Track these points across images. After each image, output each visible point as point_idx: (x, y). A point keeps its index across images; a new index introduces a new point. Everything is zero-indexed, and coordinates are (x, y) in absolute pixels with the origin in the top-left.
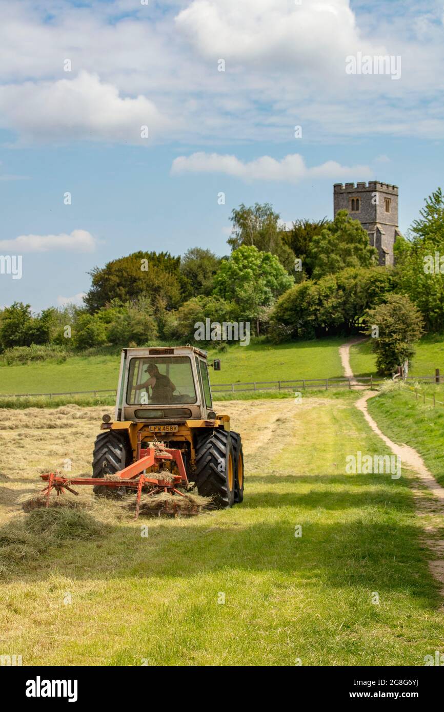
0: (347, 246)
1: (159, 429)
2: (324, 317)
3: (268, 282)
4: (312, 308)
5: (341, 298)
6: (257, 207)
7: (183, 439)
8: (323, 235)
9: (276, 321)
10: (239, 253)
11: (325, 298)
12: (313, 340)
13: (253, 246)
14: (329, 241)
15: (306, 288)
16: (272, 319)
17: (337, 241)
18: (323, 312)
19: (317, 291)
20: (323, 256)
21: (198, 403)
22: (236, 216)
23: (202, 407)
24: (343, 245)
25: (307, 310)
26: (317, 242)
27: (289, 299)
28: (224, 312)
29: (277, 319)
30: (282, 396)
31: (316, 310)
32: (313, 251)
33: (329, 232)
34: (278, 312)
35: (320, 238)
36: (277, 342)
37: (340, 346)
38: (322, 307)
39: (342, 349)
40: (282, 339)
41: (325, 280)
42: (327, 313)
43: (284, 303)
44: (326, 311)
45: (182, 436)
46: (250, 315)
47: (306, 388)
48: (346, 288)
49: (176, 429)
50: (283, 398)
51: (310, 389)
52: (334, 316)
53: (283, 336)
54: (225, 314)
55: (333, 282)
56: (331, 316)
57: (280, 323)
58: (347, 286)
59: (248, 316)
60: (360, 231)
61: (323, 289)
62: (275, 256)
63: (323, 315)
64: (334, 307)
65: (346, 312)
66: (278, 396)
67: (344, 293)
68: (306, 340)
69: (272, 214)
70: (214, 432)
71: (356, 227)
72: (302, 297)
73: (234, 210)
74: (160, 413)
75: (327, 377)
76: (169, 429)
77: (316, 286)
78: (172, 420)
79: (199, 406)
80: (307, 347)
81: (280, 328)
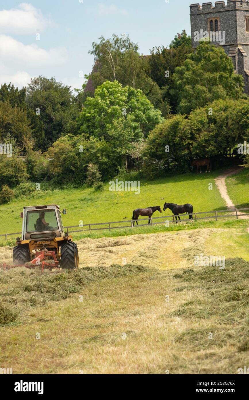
0: (212, 76)
1: (42, 243)
2: (198, 151)
3: (137, 116)
4: (185, 143)
5: (213, 131)
6: (115, 39)
7: (53, 247)
8: (187, 66)
9: (150, 157)
10: (105, 89)
11: (197, 132)
12: (187, 174)
13: (116, 81)
14: (194, 72)
15: (177, 123)
16: (145, 155)
17: (202, 71)
18: (196, 145)
19: (189, 126)
20: (188, 87)
21: (59, 230)
22: (96, 49)
23: (61, 231)
24: (207, 75)
25: (179, 144)
26: (181, 73)
27: (160, 134)
28: (95, 150)
29: (150, 155)
30: (177, 229)
31: (189, 143)
32: (178, 83)
33: (192, 62)
34: (151, 148)
35: (184, 69)
36: (151, 177)
37: (215, 178)
38: (195, 141)
39: (218, 181)
40: (156, 175)
41: (195, 114)
42: (201, 147)
43: (157, 139)
44: (199, 145)
45: (52, 245)
46: (122, 151)
47: (197, 220)
48: (217, 121)
49: (49, 242)
50: (179, 230)
51: (201, 221)
52: (207, 150)
53: (157, 171)
54: (97, 151)
55: (204, 115)
56: (205, 150)
57: (153, 158)
58: (217, 119)
59: (120, 152)
60: (224, 59)
61: (194, 123)
62: (139, 90)
63: (196, 148)
64: (206, 141)
65: (218, 145)
66: (174, 228)
67: (215, 126)
68: (180, 174)
69: (130, 44)
70: (67, 242)
71: (220, 55)
72: (174, 132)
73: (93, 43)
74: (42, 236)
75: (211, 209)
76: (46, 243)
77: (187, 120)
78: (47, 238)
79: (60, 231)
80: (182, 181)
81: (154, 163)
